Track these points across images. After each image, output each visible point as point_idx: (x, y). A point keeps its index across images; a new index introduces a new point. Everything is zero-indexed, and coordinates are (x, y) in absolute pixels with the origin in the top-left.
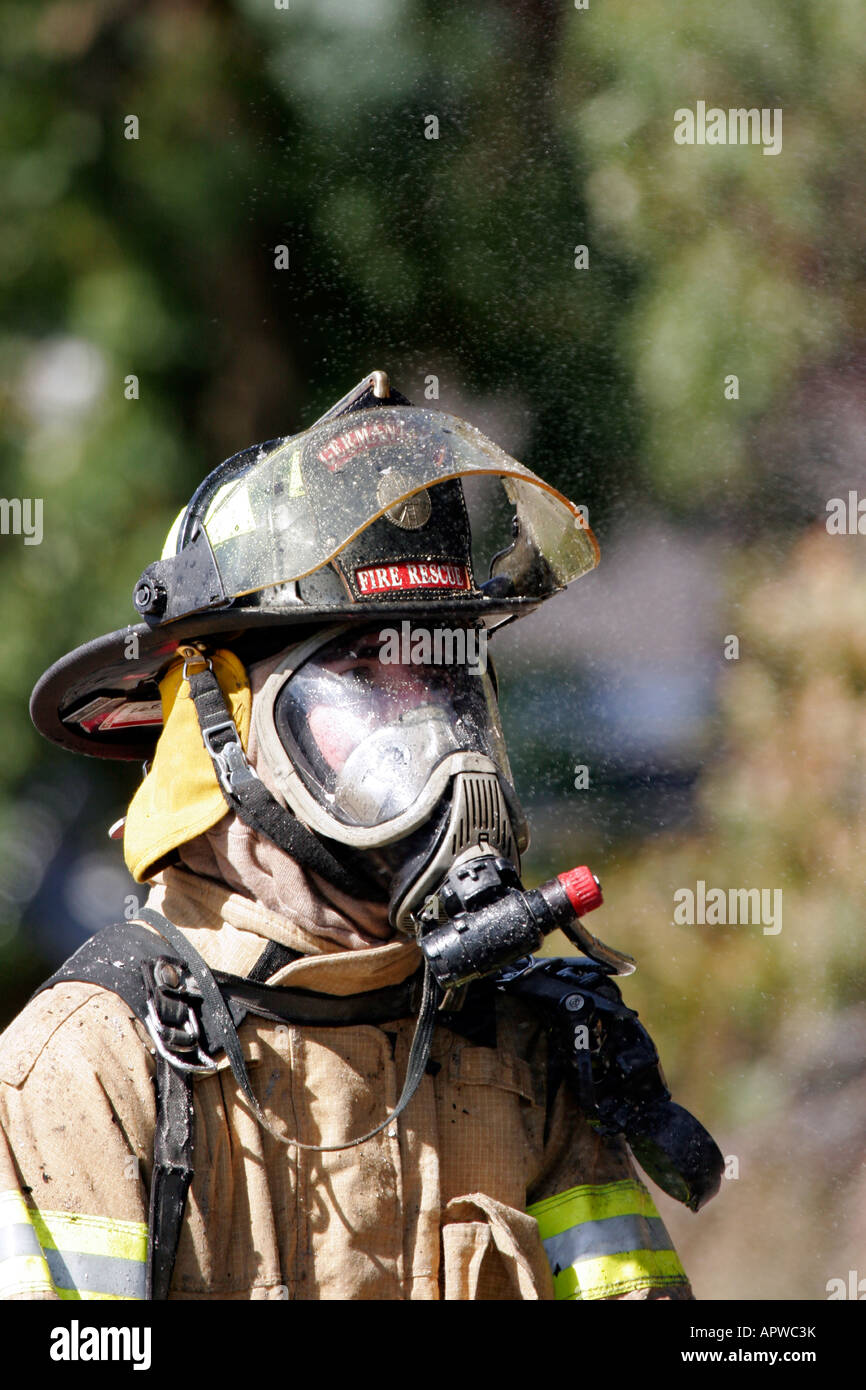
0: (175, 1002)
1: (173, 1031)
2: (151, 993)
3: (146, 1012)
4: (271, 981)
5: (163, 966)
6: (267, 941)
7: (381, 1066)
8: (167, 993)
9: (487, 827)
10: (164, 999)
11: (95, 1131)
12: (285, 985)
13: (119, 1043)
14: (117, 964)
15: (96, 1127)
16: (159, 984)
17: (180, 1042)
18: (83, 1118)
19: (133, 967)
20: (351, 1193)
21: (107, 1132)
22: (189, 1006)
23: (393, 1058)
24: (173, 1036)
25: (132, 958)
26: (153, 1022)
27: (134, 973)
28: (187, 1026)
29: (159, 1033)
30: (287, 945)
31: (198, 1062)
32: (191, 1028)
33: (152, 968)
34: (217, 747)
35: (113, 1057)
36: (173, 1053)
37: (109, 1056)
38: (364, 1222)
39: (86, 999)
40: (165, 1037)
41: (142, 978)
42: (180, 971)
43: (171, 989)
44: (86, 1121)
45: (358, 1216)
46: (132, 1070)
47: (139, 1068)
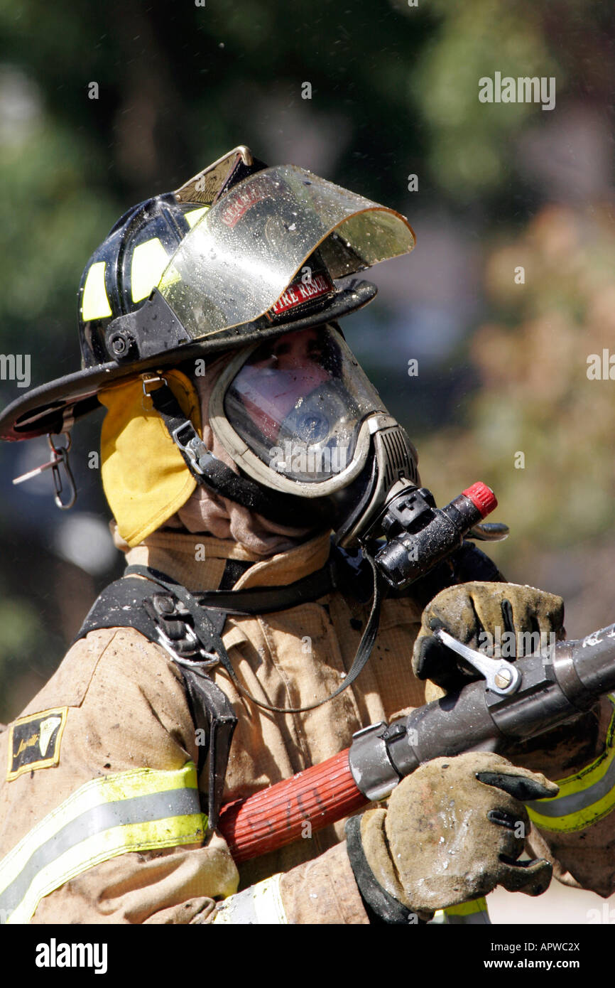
0: (175, 622)
1: (180, 642)
2: (157, 622)
3: (157, 635)
4: (236, 587)
5: (159, 600)
6: (225, 560)
7: (325, 629)
8: (168, 618)
9: (402, 466)
10: (167, 623)
11: (141, 723)
12: (247, 588)
13: (146, 659)
14: (126, 608)
15: (141, 720)
16: (160, 612)
17: (188, 649)
18: (131, 716)
19: (138, 607)
20: (331, 721)
21: (150, 722)
22: (185, 622)
23: (331, 622)
24: (181, 647)
25: (135, 601)
26: (164, 640)
27: (139, 611)
28: (188, 636)
29: (171, 647)
30: (241, 559)
31: (204, 659)
32: (191, 637)
33: (151, 603)
34: (184, 443)
35: (144, 670)
36: (186, 658)
37: (141, 669)
38: (343, 740)
39: (113, 635)
40: (176, 648)
41: (146, 612)
42: (170, 600)
43: (169, 614)
44: (134, 718)
45: (339, 737)
46: (160, 675)
47: (165, 673)
